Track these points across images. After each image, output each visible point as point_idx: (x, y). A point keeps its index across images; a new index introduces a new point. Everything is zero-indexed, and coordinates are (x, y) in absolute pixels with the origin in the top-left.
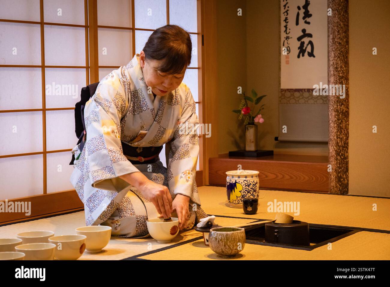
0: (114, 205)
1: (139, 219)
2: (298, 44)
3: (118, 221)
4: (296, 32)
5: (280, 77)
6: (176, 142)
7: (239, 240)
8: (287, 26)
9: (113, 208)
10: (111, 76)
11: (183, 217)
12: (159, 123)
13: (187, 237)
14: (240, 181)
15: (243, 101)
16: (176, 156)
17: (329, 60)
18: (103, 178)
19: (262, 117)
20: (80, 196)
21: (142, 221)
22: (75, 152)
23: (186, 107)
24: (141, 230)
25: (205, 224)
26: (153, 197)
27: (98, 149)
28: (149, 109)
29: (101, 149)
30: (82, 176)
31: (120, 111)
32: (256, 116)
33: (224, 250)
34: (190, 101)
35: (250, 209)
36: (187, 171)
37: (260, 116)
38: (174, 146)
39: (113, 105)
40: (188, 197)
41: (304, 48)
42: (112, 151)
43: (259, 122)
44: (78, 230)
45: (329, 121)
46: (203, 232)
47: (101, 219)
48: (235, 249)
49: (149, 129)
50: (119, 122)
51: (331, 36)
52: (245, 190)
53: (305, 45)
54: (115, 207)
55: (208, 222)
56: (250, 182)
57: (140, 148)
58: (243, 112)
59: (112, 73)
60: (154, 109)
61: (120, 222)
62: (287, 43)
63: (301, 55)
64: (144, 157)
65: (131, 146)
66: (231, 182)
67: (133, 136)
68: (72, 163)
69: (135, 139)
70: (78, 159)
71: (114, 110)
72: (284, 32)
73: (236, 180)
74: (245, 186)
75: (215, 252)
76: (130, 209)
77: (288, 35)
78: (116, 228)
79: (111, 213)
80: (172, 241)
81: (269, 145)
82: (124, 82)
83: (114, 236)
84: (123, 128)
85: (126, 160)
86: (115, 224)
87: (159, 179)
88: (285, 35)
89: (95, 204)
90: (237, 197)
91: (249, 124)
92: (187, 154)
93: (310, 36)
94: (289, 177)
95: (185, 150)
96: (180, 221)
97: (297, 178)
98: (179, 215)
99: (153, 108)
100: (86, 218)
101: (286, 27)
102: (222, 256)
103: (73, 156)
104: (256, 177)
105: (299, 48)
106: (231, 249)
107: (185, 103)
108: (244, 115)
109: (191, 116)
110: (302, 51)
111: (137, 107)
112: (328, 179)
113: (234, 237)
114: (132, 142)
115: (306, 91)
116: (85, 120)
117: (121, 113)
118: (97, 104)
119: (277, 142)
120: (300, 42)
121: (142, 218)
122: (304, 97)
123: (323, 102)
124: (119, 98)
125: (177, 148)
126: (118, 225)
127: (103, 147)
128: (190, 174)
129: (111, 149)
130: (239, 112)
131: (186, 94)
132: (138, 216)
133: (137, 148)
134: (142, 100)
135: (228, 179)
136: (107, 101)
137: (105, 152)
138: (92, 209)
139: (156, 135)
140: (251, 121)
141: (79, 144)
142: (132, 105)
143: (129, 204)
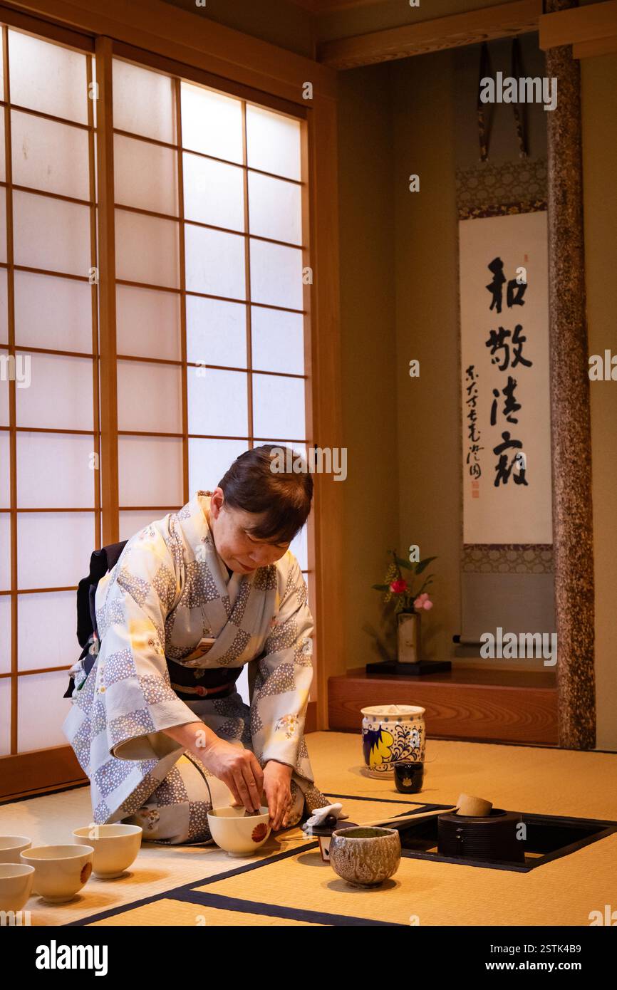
0: (149, 784)
1: (195, 809)
2: (496, 460)
3: (155, 812)
4: (490, 437)
5: (462, 523)
6: (269, 660)
7: (388, 853)
8: (475, 427)
9: (149, 789)
10: (148, 534)
11: (278, 806)
12: (237, 623)
13: (287, 844)
14: (388, 727)
15: (392, 567)
16: (267, 687)
17: (553, 492)
18: (131, 735)
19: (429, 599)
20: (82, 761)
21: (201, 812)
22: (76, 674)
23: (288, 594)
24: (199, 830)
25: (322, 819)
26: (225, 770)
27: (121, 676)
28: (219, 596)
29: (127, 677)
30: (87, 722)
31: (165, 602)
32: (418, 595)
33: (359, 874)
34: (297, 581)
35: (407, 783)
36: (288, 715)
37: (424, 596)
38: (264, 668)
39: (153, 592)
40: (289, 766)
41: (507, 468)
42: (149, 681)
43: (422, 609)
44: (77, 833)
45: (556, 609)
46: (319, 835)
47: (125, 811)
48: (381, 872)
49: (219, 635)
50: (163, 624)
51: (558, 449)
52: (399, 745)
53: (509, 463)
54: (152, 787)
55: (329, 815)
56: (408, 730)
57: (201, 670)
58: (392, 590)
59: (151, 528)
60: (228, 597)
61: (158, 814)
62: (475, 458)
63: (501, 480)
64: (207, 687)
65: (182, 667)
66: (372, 729)
67: (187, 648)
68: (68, 694)
69: (192, 653)
70: (80, 688)
71: (154, 600)
72: (469, 437)
73: (380, 726)
74: (397, 736)
75: (343, 877)
76: (178, 790)
77: (476, 444)
78: (150, 827)
79: (144, 798)
80: (255, 853)
81: (442, 651)
82: (174, 546)
83: (149, 842)
84: (169, 633)
85: (174, 699)
86: (149, 819)
87: (234, 729)
88: (471, 444)
89: (113, 779)
90: (383, 758)
91: (405, 611)
92: (290, 684)
93: (518, 444)
94: (482, 716)
95: (286, 677)
96: (273, 814)
97: (497, 717)
98: (271, 802)
99: (227, 595)
100: (95, 805)
101: (472, 427)
102: (356, 885)
103: (72, 681)
104: (419, 718)
105: (497, 468)
106: (373, 872)
107: (288, 586)
108: (395, 594)
109: (297, 611)
110: (503, 472)
111: (196, 594)
112: (557, 719)
113: (380, 847)
114: (185, 659)
115: (512, 548)
116: (97, 614)
117: (166, 605)
118: (122, 589)
119: (458, 644)
120: (499, 457)
121: (200, 807)
122: (508, 560)
123: (545, 569)
124: (164, 577)
125: (270, 671)
126: (154, 821)
127: (130, 672)
128: (294, 723)
129: (146, 677)
130: (385, 588)
131: (291, 566)
132: (194, 802)
133: (195, 669)
134: (206, 580)
135: (365, 724)
136: (142, 583)
137: (134, 683)
138: (106, 790)
139: (232, 647)
140: (409, 606)
141: (84, 659)
142: (187, 590)
143: (177, 779)
